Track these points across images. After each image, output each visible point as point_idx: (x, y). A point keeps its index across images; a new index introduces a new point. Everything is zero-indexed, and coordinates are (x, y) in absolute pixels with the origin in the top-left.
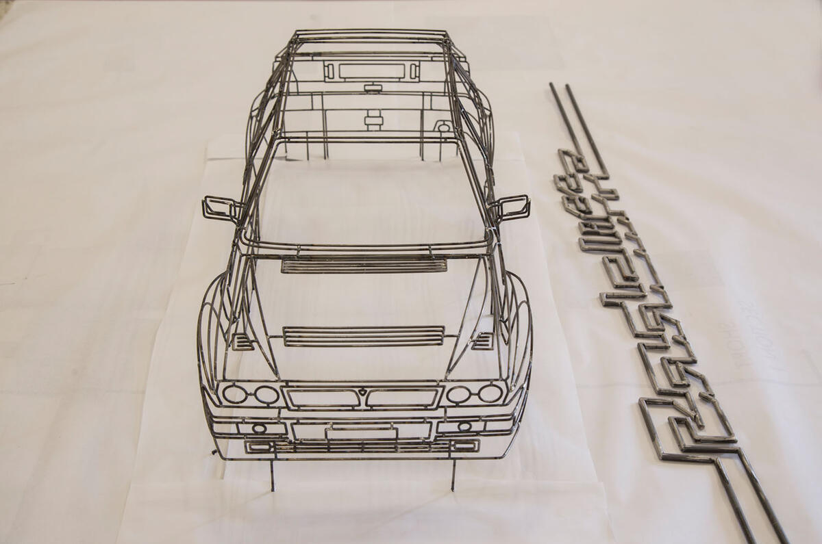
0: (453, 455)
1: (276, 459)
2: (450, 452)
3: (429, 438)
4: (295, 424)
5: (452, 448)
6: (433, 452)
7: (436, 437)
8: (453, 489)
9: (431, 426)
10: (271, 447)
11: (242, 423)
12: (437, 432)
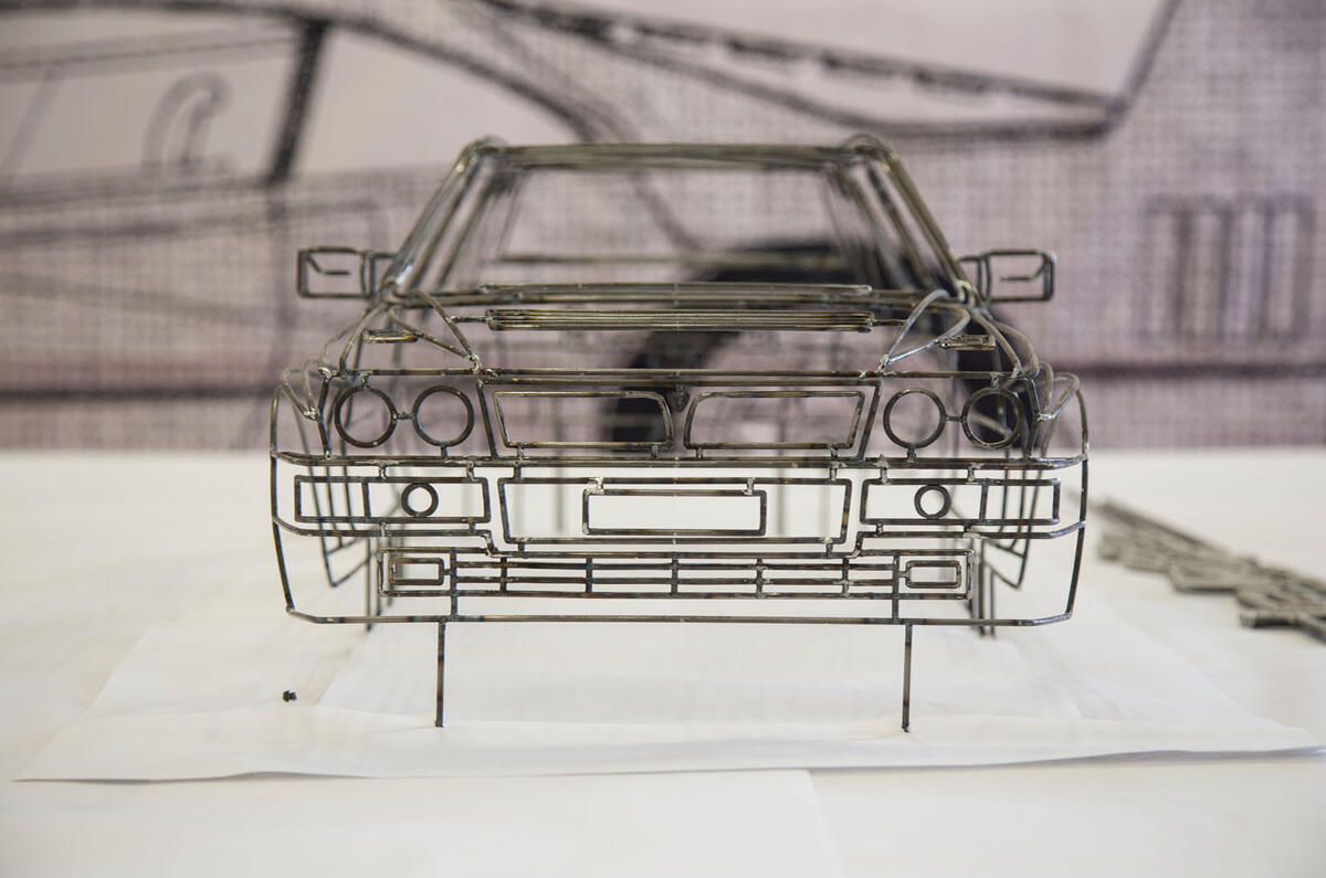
0: (908, 609)
1: (455, 616)
2: (895, 597)
3: (842, 539)
4: (510, 481)
5: (903, 588)
6: (856, 596)
7: (861, 536)
8: (905, 725)
9: (848, 494)
10: (442, 572)
11: (378, 480)
12: (863, 519)
